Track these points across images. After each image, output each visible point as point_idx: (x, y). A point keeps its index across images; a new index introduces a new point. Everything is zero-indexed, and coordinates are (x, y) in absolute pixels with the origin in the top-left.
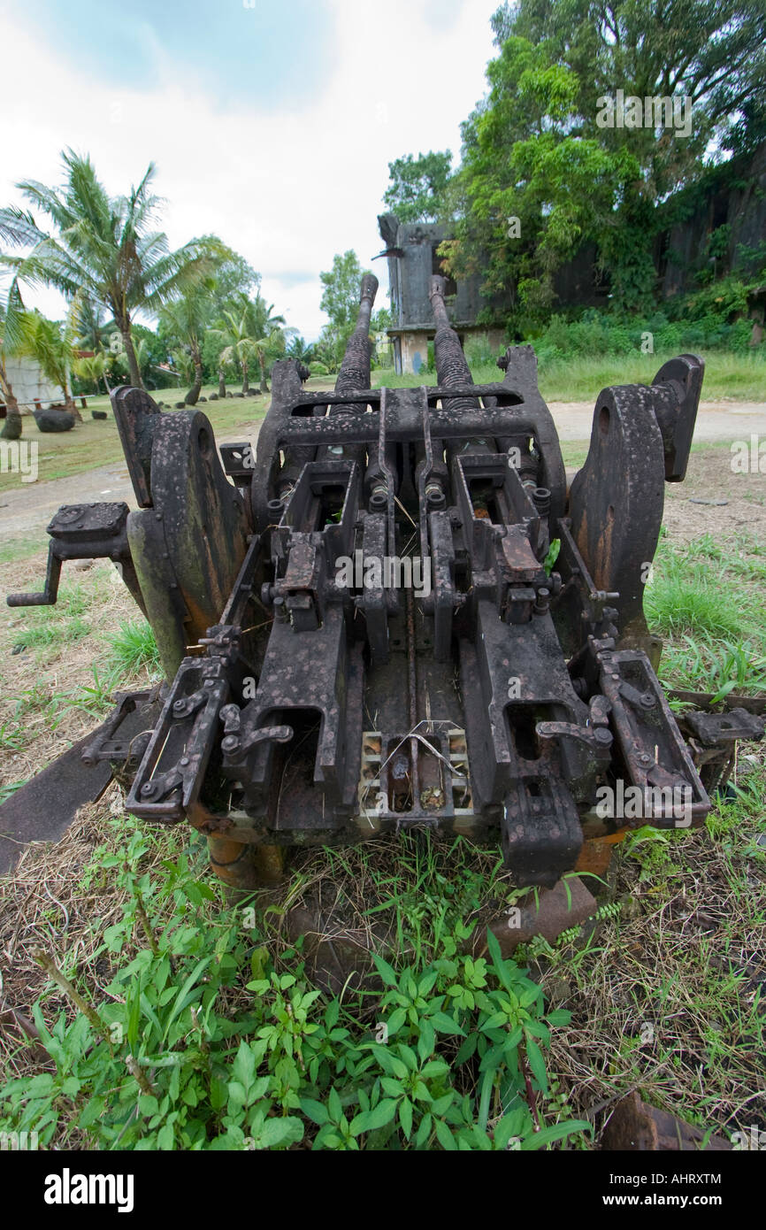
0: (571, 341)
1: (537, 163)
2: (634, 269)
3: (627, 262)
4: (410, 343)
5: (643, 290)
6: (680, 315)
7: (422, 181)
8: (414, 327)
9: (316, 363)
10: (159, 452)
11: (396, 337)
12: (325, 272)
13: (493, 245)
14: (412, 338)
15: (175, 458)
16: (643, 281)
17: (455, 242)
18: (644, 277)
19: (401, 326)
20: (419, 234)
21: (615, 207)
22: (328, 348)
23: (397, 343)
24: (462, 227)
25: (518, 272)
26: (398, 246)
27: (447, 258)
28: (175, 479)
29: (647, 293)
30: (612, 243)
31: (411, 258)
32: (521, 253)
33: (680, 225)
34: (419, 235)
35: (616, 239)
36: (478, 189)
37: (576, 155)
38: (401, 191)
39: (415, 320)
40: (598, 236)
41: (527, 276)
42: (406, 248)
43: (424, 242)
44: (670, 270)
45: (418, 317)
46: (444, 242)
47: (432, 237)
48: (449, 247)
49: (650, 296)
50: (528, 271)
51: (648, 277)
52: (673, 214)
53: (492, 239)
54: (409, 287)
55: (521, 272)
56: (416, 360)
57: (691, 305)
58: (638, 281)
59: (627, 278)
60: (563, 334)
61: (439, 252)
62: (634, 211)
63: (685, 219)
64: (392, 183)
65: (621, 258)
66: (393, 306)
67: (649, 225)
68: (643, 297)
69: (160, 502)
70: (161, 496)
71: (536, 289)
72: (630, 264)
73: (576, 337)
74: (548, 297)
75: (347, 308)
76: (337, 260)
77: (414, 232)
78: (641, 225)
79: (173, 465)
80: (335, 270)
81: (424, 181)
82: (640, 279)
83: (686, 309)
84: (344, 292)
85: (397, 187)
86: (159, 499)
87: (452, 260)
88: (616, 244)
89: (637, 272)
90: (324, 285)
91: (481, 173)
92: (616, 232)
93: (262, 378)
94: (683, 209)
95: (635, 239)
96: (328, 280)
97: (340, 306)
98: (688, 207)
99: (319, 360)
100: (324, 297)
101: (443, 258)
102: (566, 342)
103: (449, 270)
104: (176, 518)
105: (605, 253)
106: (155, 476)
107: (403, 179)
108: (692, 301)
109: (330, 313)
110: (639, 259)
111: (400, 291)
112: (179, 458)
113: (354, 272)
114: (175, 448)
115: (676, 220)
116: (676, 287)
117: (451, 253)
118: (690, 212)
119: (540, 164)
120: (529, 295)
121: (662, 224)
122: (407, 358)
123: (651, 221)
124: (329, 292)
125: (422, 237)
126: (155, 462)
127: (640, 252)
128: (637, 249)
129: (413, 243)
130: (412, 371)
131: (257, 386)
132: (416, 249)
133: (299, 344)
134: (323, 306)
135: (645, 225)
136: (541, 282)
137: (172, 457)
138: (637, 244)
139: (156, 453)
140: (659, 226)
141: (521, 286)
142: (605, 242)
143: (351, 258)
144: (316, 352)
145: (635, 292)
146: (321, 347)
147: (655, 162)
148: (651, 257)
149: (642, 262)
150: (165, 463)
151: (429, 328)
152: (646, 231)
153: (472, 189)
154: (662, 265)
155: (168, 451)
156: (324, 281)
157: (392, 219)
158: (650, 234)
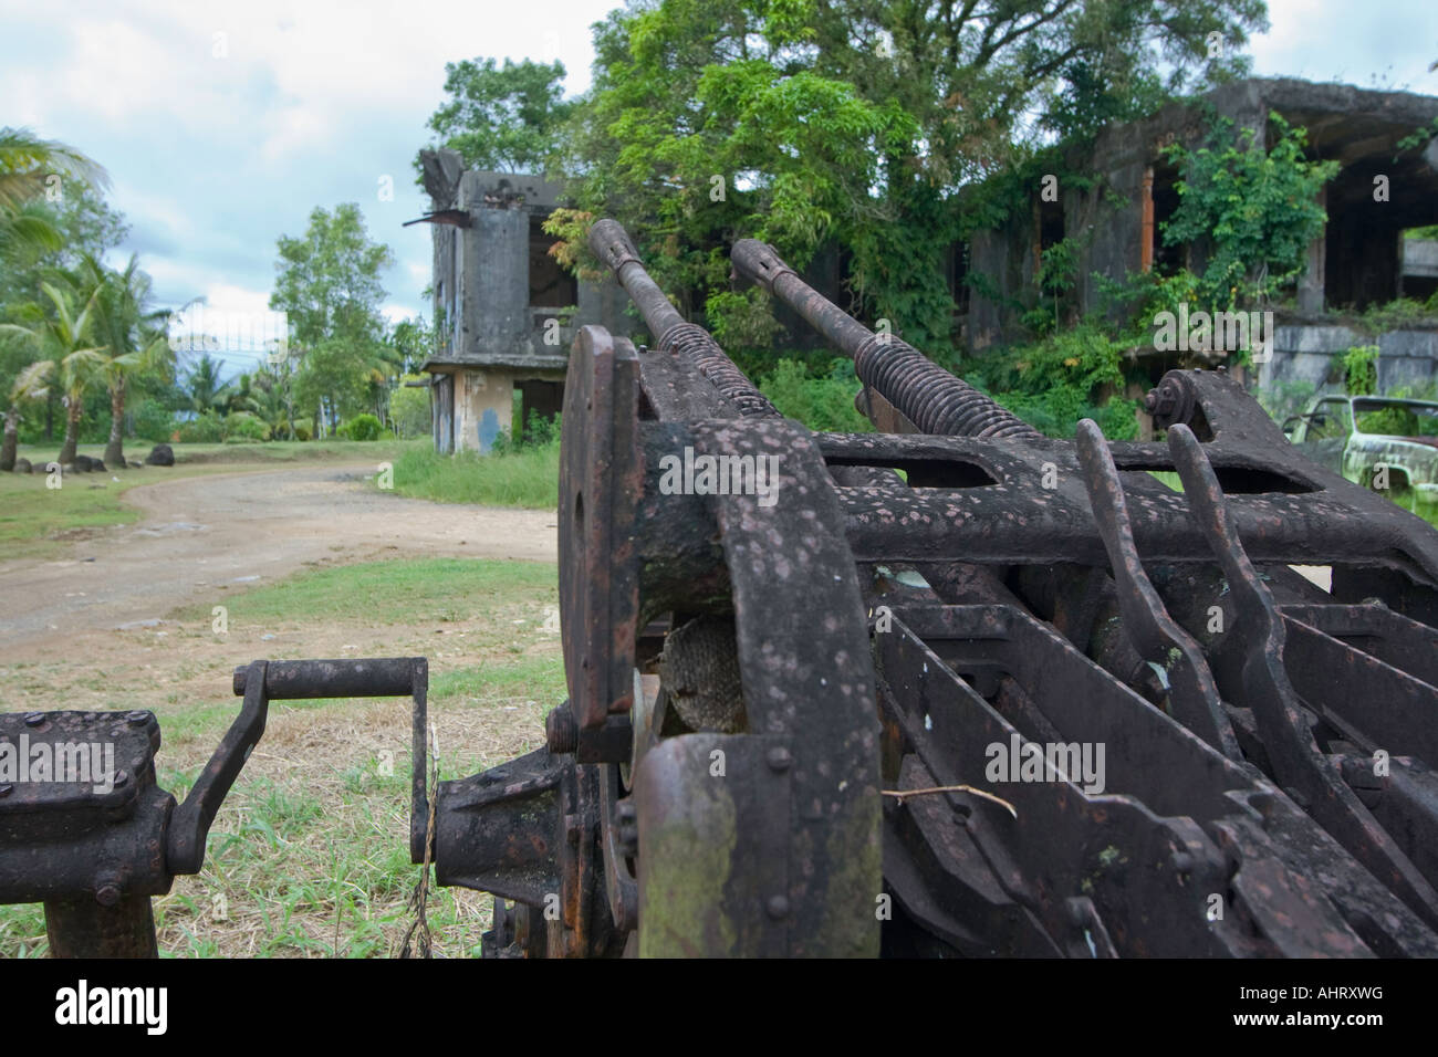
0: (816, 412)
1: (748, 103)
2: (915, 296)
3: (904, 282)
4: (476, 389)
5: (936, 334)
6: (1005, 382)
7: (508, 104)
8: (487, 359)
9: (243, 416)
10: (756, 536)
11: (444, 376)
12: (291, 236)
13: (654, 228)
14: (481, 380)
15: (814, 559)
16: (933, 318)
17: (581, 214)
18: (934, 312)
19: (456, 355)
20: (505, 191)
21: (874, 192)
22: (275, 387)
23: (445, 388)
24: (595, 190)
25: (702, 279)
26: (461, 207)
27: (563, 239)
28: (831, 625)
29: (941, 339)
30: (876, 248)
31: (487, 232)
32: (708, 248)
33: (987, 233)
34: (504, 194)
35: (881, 241)
36: (632, 129)
37: (817, 101)
38: (465, 115)
39: (489, 346)
40: (850, 234)
41: (723, 287)
42: (476, 212)
43: (514, 207)
44: (976, 303)
45: (496, 341)
46: (560, 211)
47: (532, 201)
48: (569, 220)
49: (948, 345)
50: (723, 280)
51: (942, 311)
52: (974, 214)
53: (652, 218)
54: (480, 283)
55: (709, 280)
56: (487, 426)
57: (1024, 367)
58: (925, 317)
59: (906, 309)
60: (799, 397)
61: (550, 226)
62: (909, 201)
63: (995, 224)
64: (449, 99)
65: (892, 274)
66: (440, 315)
67: (935, 226)
68: (935, 345)
69: (780, 706)
70: (784, 682)
71: (743, 312)
72: (909, 287)
73: (824, 405)
74: (766, 327)
75: (331, 311)
76: (318, 217)
77: (496, 186)
78: (922, 225)
79: (815, 578)
80: (311, 235)
81: (511, 105)
82: (929, 313)
83: (1015, 373)
84: (327, 278)
85: (458, 107)
86: (775, 692)
87: (574, 244)
88: (882, 251)
89: (922, 300)
90: (283, 260)
91: (634, 104)
92: (882, 232)
93: (114, 436)
94: (991, 209)
95: (918, 246)
96: (293, 252)
97: (316, 306)
98: (999, 207)
99: (252, 409)
100: (280, 283)
101: (555, 239)
102: (807, 413)
103: (568, 260)
104: (838, 762)
105: (865, 263)
106: (756, 612)
107: (471, 95)
108: (1024, 360)
109: (293, 315)
110: (924, 280)
111: (460, 288)
112: (829, 557)
113: (354, 246)
114: (804, 526)
115: (980, 224)
116: (989, 333)
117: (573, 231)
118: (1003, 214)
119: (754, 105)
120: (729, 322)
121: (958, 227)
122: (466, 417)
123: (940, 220)
124: (293, 275)
125: (510, 198)
126: (747, 568)
127: (925, 269)
128: (918, 264)
129: (491, 204)
130: (476, 445)
131: (96, 452)
132: (497, 216)
133: (207, 373)
134: (276, 301)
135: (929, 225)
136: (751, 299)
137: (803, 556)
138: (916, 254)
139: (744, 538)
140: (953, 231)
141: (711, 303)
142: (863, 245)
143: (350, 218)
144: (246, 393)
145: (922, 335)
146: (261, 385)
147: (942, 131)
148: (944, 279)
149: (929, 287)
150: (784, 570)
151: (521, 363)
152: (931, 237)
153: (620, 127)
154: (962, 294)
155: (785, 532)
156: (285, 253)
157: (453, 160)
158: (939, 241)
